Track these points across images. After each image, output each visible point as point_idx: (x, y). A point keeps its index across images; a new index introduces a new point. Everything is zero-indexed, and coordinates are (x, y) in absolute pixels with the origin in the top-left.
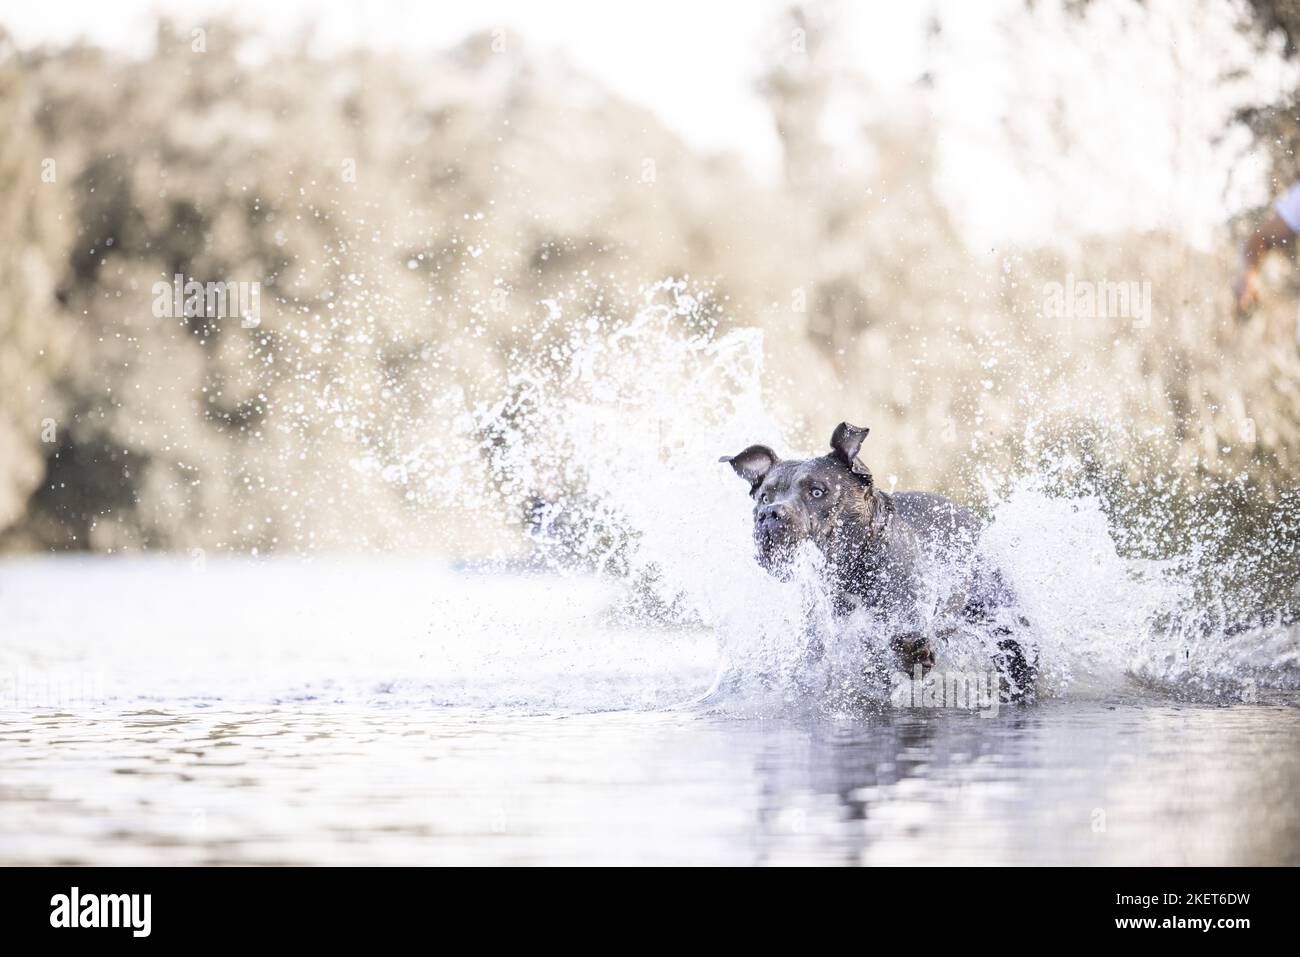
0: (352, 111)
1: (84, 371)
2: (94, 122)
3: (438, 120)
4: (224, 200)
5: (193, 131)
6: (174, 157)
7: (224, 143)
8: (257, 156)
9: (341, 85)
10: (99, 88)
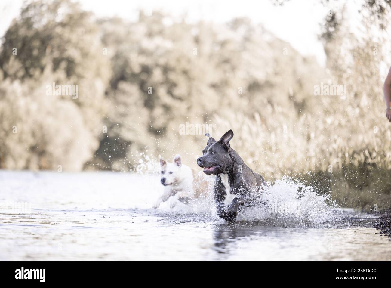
0: (197, 40)
1: (112, 116)
2: (118, 41)
3: (223, 44)
4: (157, 65)
5: (148, 44)
6: (142, 52)
7: (158, 48)
8: (168, 52)
9: (194, 32)
10: (120, 31)
